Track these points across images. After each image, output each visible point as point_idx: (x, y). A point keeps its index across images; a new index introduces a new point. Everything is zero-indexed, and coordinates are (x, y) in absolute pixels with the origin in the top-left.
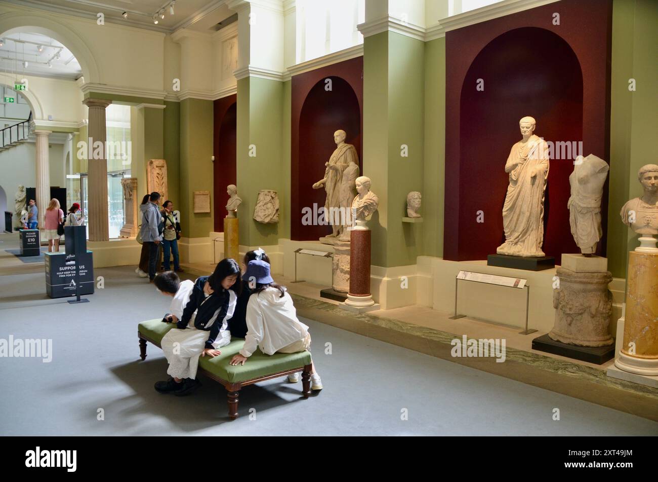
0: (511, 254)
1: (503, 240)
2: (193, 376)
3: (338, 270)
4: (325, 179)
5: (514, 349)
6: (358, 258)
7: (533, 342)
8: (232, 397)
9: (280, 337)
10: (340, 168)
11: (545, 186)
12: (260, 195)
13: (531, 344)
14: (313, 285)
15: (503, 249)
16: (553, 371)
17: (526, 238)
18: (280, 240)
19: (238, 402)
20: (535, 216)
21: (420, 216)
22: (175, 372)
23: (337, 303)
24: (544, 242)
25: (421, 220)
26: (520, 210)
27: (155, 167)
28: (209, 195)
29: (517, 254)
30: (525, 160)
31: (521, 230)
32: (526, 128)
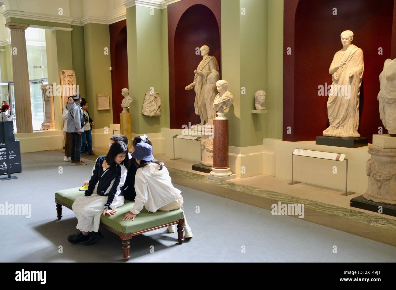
0: (334, 136)
1: (328, 125)
2: (96, 230)
3: (205, 150)
4: (194, 82)
5: (336, 206)
6: (219, 141)
7: (351, 201)
8: (125, 244)
9: (160, 199)
10: (205, 74)
11: (361, 84)
12: (146, 95)
13: (349, 202)
14: (187, 161)
15: (327, 132)
16: (367, 223)
17: (345, 123)
18: (162, 129)
19: (130, 248)
20: (352, 106)
21: (264, 108)
22: (82, 227)
23: (204, 174)
24: (359, 126)
25: (266, 112)
26: (341, 102)
27: (66, 76)
28: (108, 97)
29: (338, 135)
30: (345, 64)
31: (341, 117)
32: (346, 39)
